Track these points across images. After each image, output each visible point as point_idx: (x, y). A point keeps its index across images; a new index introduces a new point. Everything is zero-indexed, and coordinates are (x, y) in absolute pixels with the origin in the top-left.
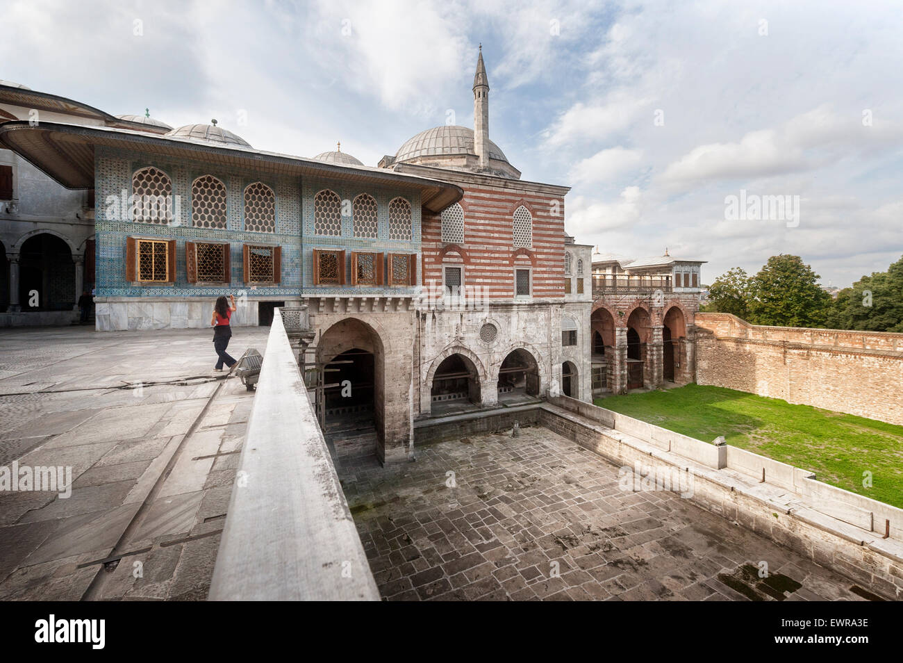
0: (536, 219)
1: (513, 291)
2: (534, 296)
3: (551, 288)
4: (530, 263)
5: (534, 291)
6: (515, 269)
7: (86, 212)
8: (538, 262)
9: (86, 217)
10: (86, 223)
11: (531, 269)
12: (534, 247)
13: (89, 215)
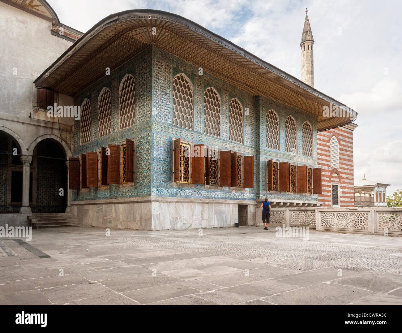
0: (341, 147)
1: (330, 201)
2: (341, 206)
3: (348, 200)
4: (338, 180)
5: (341, 202)
6: (331, 184)
7: (36, 112)
8: (343, 180)
9: (36, 117)
10: (36, 124)
11: (339, 185)
12: (340, 168)
13: (38, 116)
